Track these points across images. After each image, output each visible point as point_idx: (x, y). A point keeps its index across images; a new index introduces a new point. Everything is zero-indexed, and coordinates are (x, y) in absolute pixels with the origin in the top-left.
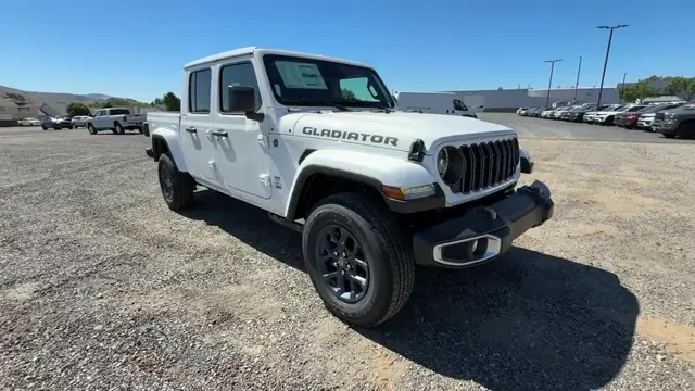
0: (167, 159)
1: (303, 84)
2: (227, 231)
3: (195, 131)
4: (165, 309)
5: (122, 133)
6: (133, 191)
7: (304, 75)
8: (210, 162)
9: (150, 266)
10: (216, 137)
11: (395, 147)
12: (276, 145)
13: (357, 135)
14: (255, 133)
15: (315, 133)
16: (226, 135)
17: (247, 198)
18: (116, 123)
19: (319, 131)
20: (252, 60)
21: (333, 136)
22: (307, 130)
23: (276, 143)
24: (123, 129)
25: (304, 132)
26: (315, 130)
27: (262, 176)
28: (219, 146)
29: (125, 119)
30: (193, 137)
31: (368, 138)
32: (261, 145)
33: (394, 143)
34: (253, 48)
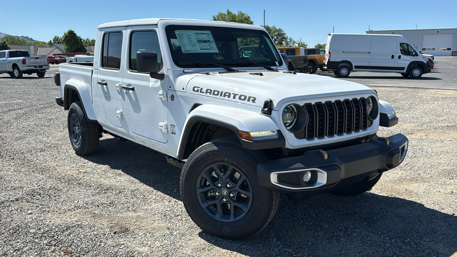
0: (78, 108)
1: (198, 49)
2: (128, 174)
3: (106, 84)
4: (79, 223)
5: (20, 77)
6: (40, 137)
7: (199, 41)
8: (118, 112)
9: (63, 197)
10: (125, 91)
11: (253, 104)
12: (173, 100)
13: (230, 94)
14: (157, 89)
15: (201, 92)
16: (133, 89)
17: (148, 144)
18: (15, 66)
19: (204, 90)
20: (157, 29)
21: (214, 94)
22: (196, 89)
23: (172, 97)
24: (21, 73)
25: (194, 90)
26: (202, 89)
27: (161, 124)
28: (126, 97)
29: (24, 62)
30: (103, 88)
31: (237, 97)
32: (161, 98)
33: (253, 101)
34: (158, 19)
